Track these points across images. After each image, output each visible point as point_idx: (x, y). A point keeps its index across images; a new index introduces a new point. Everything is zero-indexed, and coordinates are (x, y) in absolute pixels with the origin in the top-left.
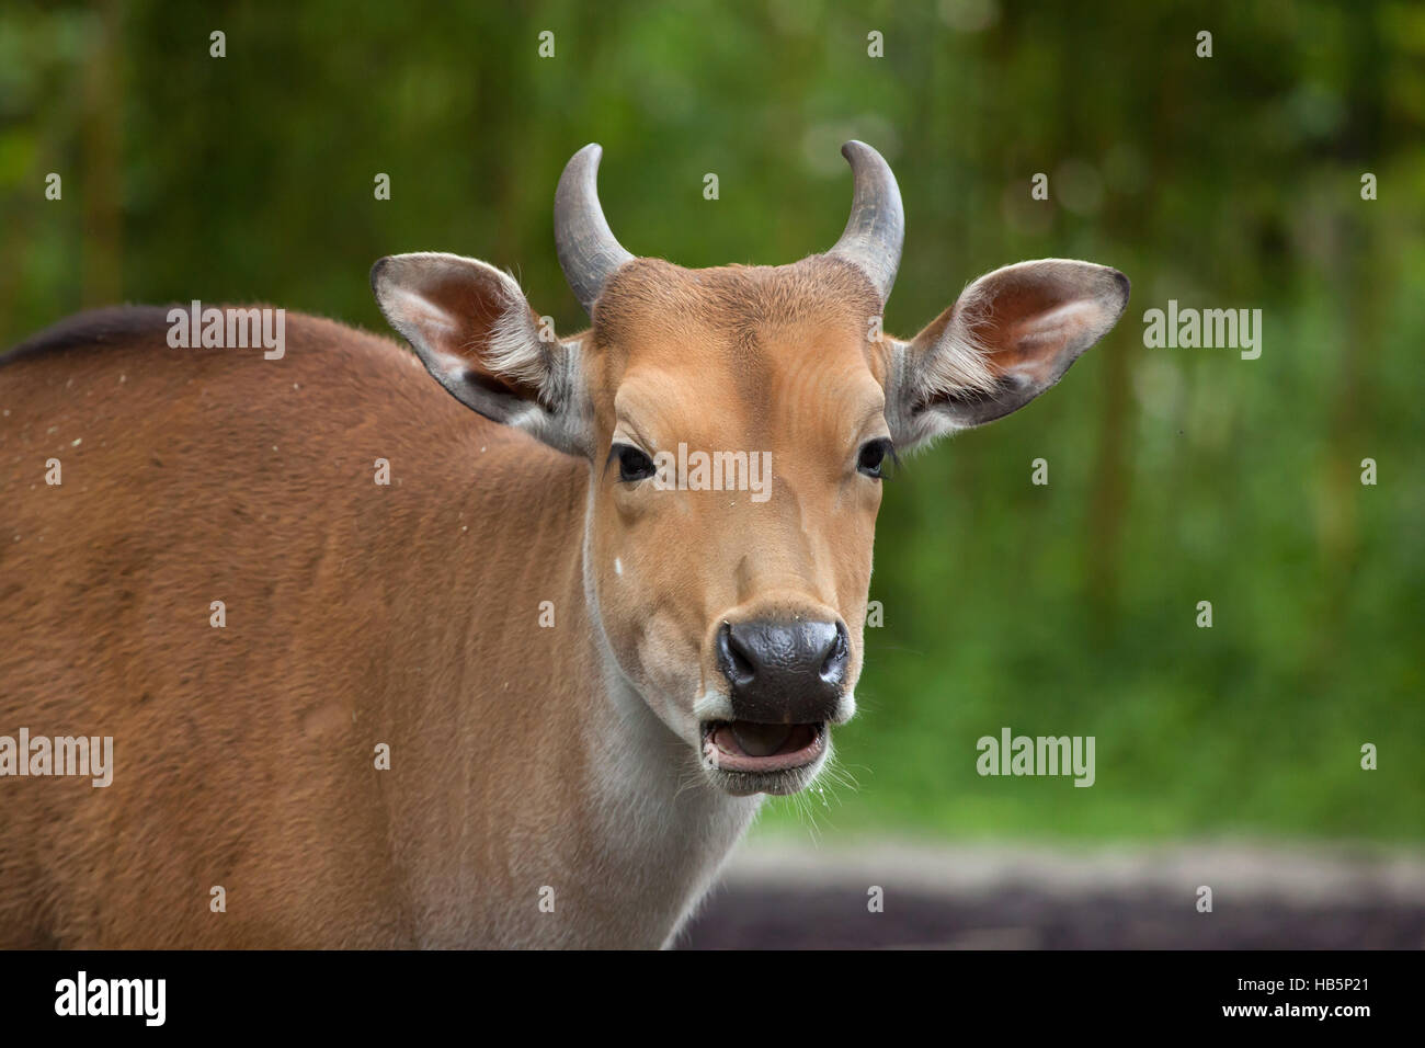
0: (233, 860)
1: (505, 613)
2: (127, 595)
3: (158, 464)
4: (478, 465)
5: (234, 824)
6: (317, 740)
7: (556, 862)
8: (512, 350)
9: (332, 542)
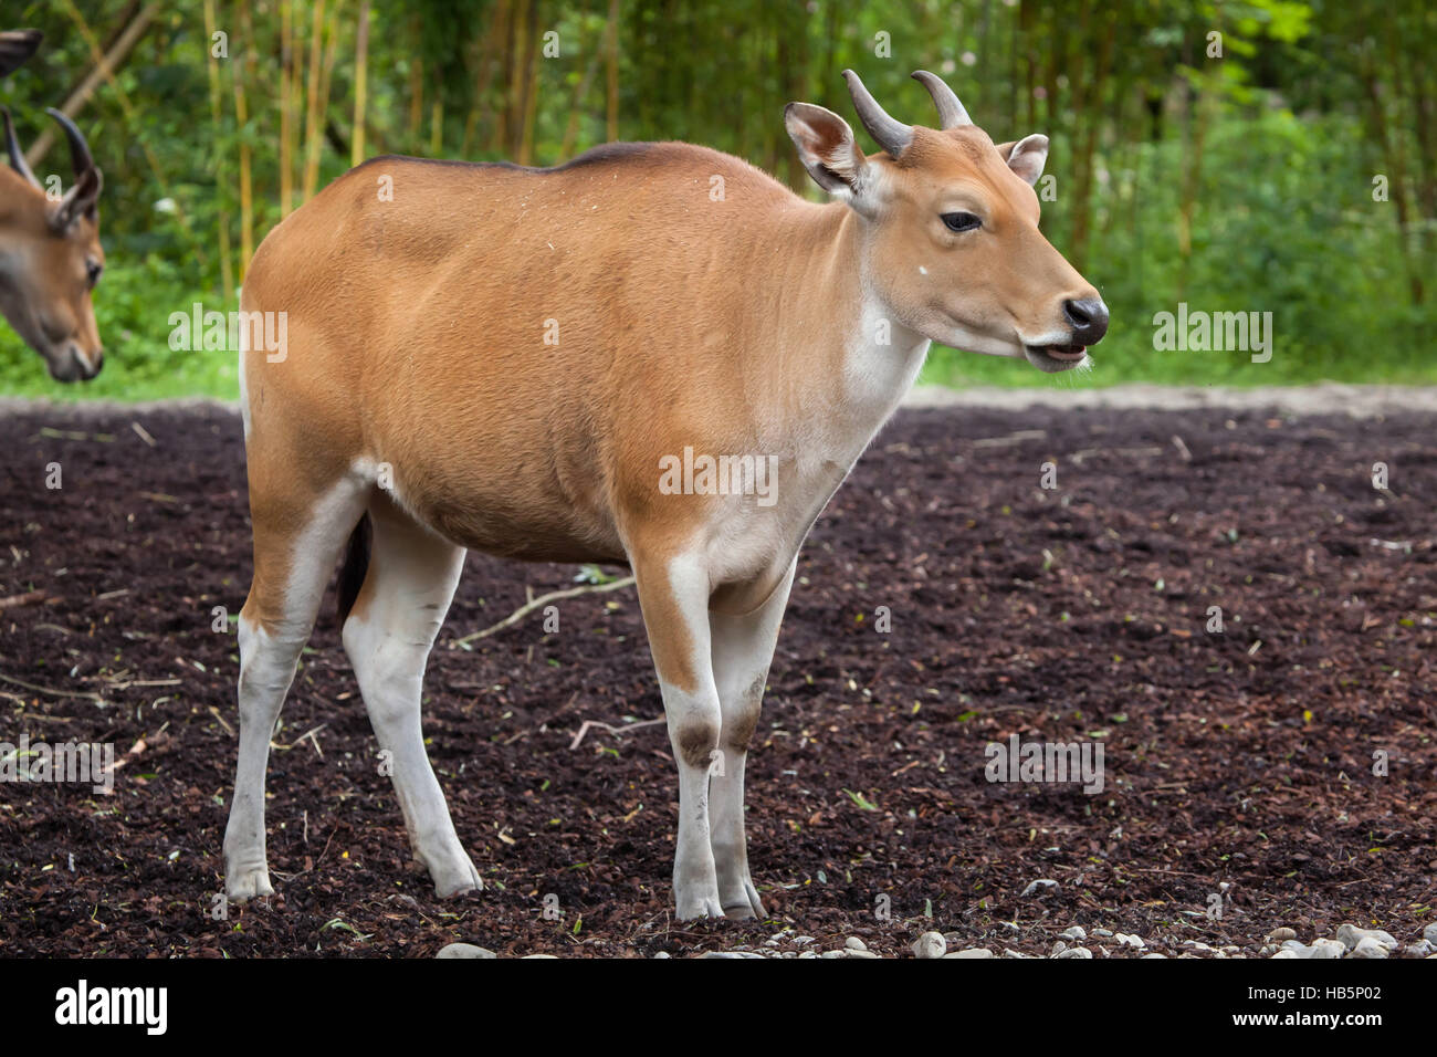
0: (672, 402)
1: (798, 290)
2: (620, 279)
3: (632, 218)
4: (781, 219)
5: (673, 386)
6: (710, 347)
7: (825, 402)
8: (842, 160)
9: (715, 256)
